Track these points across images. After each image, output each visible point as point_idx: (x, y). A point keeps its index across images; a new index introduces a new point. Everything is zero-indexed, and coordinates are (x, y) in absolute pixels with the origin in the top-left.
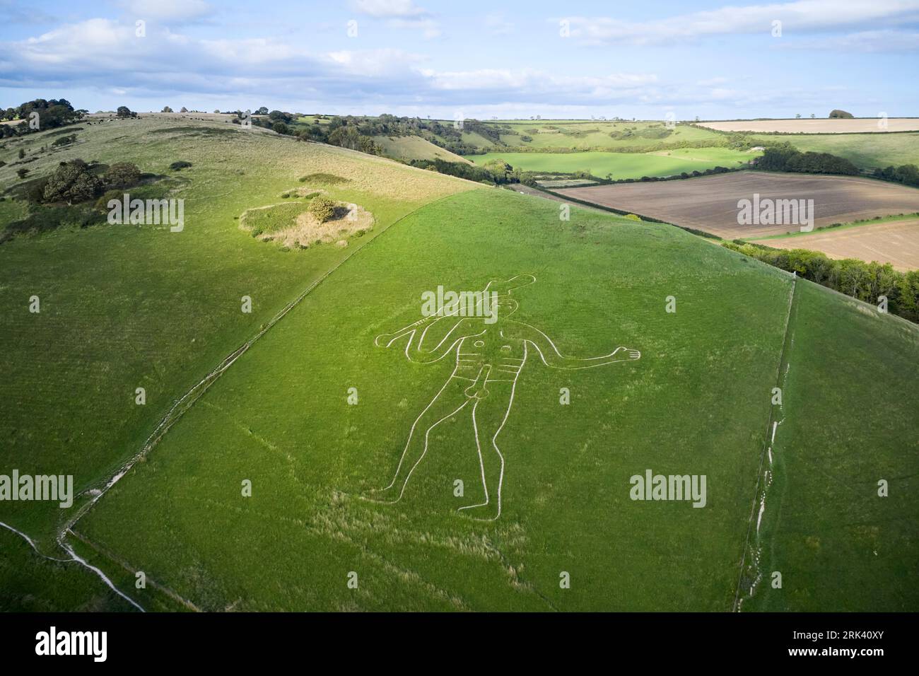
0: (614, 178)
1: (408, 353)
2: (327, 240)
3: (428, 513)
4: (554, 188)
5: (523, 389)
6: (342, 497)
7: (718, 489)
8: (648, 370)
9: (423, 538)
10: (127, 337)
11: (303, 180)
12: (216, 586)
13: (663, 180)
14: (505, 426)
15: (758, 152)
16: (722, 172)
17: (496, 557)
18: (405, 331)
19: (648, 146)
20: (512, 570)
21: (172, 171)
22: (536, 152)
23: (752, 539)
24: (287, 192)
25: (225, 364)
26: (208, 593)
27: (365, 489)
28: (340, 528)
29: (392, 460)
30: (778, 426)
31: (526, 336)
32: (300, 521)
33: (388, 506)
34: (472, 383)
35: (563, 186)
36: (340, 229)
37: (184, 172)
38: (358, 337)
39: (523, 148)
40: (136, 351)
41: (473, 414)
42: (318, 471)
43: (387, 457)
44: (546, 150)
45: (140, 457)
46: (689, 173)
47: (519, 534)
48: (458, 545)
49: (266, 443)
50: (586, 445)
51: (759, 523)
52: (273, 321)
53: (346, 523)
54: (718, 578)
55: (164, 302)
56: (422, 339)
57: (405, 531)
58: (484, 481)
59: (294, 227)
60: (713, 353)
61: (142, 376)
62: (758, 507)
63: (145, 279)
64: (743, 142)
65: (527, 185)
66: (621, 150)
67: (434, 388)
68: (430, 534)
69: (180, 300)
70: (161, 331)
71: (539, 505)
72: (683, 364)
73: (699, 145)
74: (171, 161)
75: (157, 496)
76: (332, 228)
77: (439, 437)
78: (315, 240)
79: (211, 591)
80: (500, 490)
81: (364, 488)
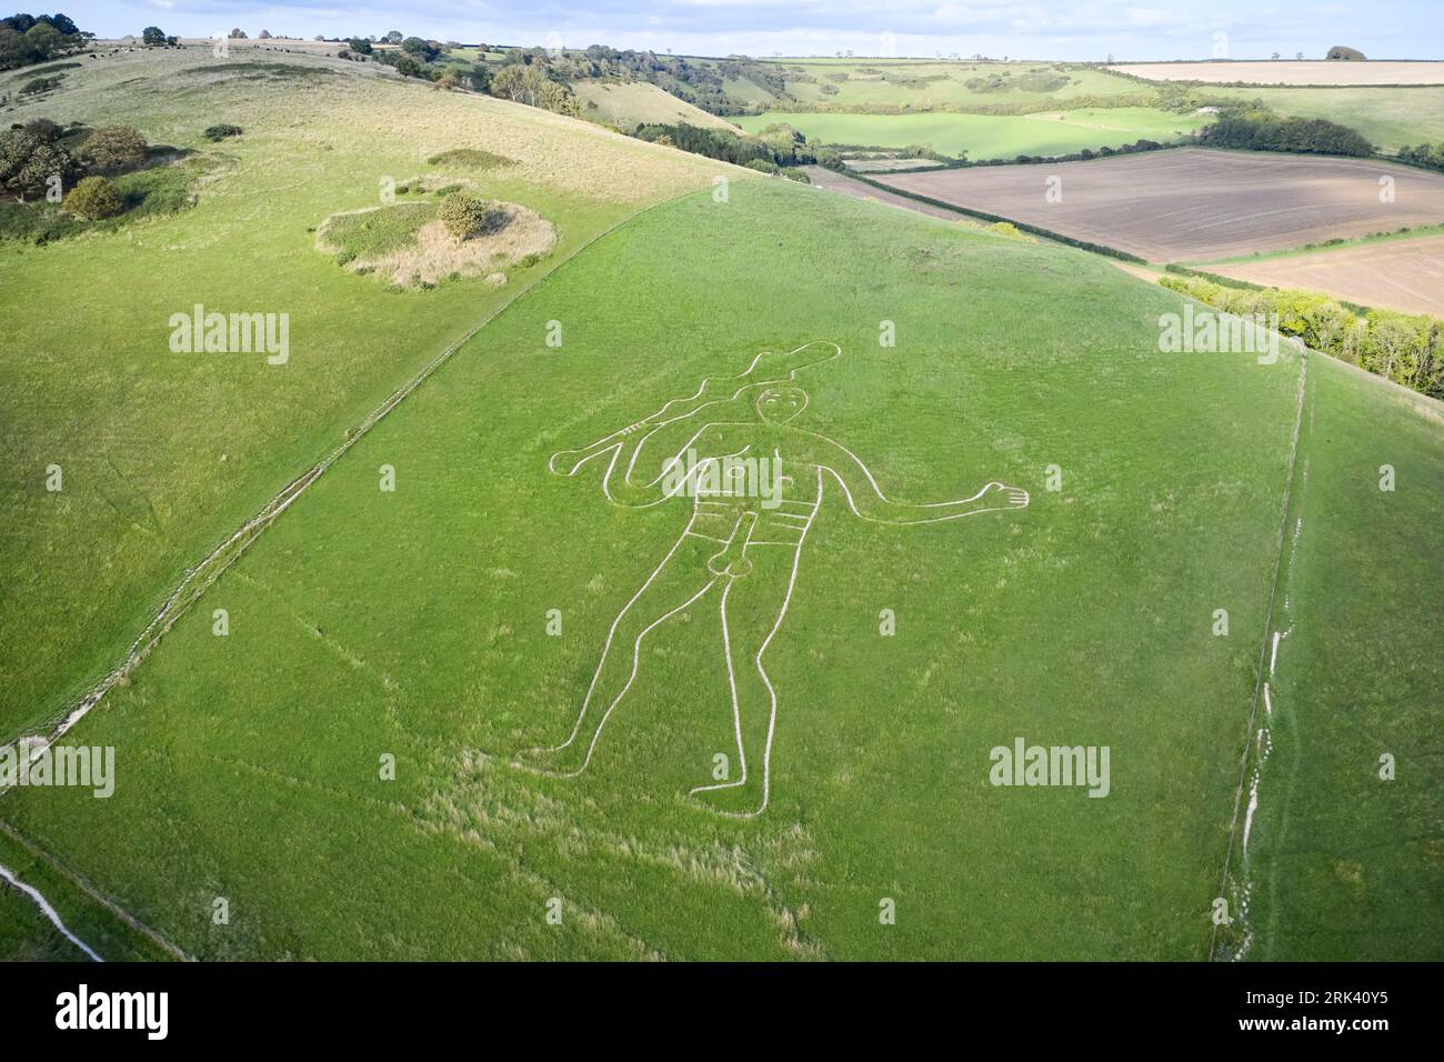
0: (972, 157)
1: (609, 487)
2: (470, 273)
3: (635, 797)
4: (873, 172)
5: (814, 562)
6: (480, 762)
7: (1171, 765)
8: (1044, 528)
9: (625, 847)
10: (104, 449)
11: (434, 162)
12: (246, 928)
13: (1051, 161)
14: (779, 632)
15: (1207, 117)
16: (1149, 149)
17: (757, 889)
18: (604, 446)
19: (1027, 104)
20: (787, 918)
21: (205, 143)
22: (845, 111)
23: (1235, 867)
24: (404, 183)
25: (279, 504)
26: (230, 942)
27: (522, 747)
28: (473, 823)
29: (574, 692)
30: (1281, 640)
31: (820, 459)
32: (403, 808)
33: (562, 783)
34: (721, 547)
35: (887, 169)
36: (493, 252)
37: (228, 144)
38: (519, 456)
39: (824, 105)
40: (121, 476)
41: (723, 606)
42: (437, 711)
43: (562, 687)
44: (861, 108)
45: (119, 677)
46: (1095, 149)
47: (800, 847)
48: (687, 863)
49: (346, 655)
50: (928, 674)
51: (1247, 831)
52: (368, 423)
53: (485, 814)
54: (1171, 941)
55: (175, 384)
56: (633, 461)
57: (591, 832)
58: (739, 737)
59: (412, 247)
60: (1162, 498)
61: (129, 525)
62: (1246, 799)
63: (143, 342)
64: (1184, 98)
65: (829, 167)
66: (983, 110)
67: (651, 556)
68: (638, 838)
69: (203, 382)
70: (167, 441)
71: (838, 788)
72: (1107, 517)
73: (1112, 103)
74: (209, 123)
75: (146, 752)
76: (481, 249)
77: (659, 651)
78: (449, 272)
79: (235, 938)
80: (767, 755)
81: (519, 746)
